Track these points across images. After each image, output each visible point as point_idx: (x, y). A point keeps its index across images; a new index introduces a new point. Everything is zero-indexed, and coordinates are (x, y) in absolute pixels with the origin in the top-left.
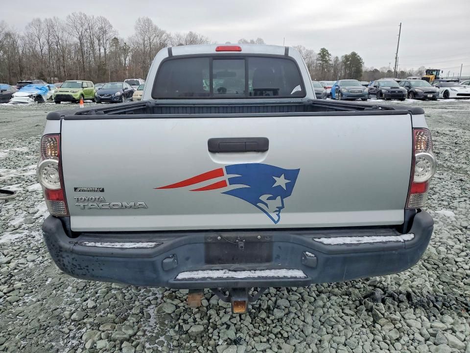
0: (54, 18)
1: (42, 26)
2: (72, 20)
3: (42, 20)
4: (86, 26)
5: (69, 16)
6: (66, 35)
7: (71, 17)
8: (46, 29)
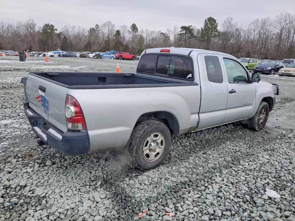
0: (267, 18)
1: (259, 24)
2: (279, 18)
3: (260, 20)
4: (287, 22)
5: (278, 16)
6: (272, 28)
7: (279, 16)
8: (260, 25)
